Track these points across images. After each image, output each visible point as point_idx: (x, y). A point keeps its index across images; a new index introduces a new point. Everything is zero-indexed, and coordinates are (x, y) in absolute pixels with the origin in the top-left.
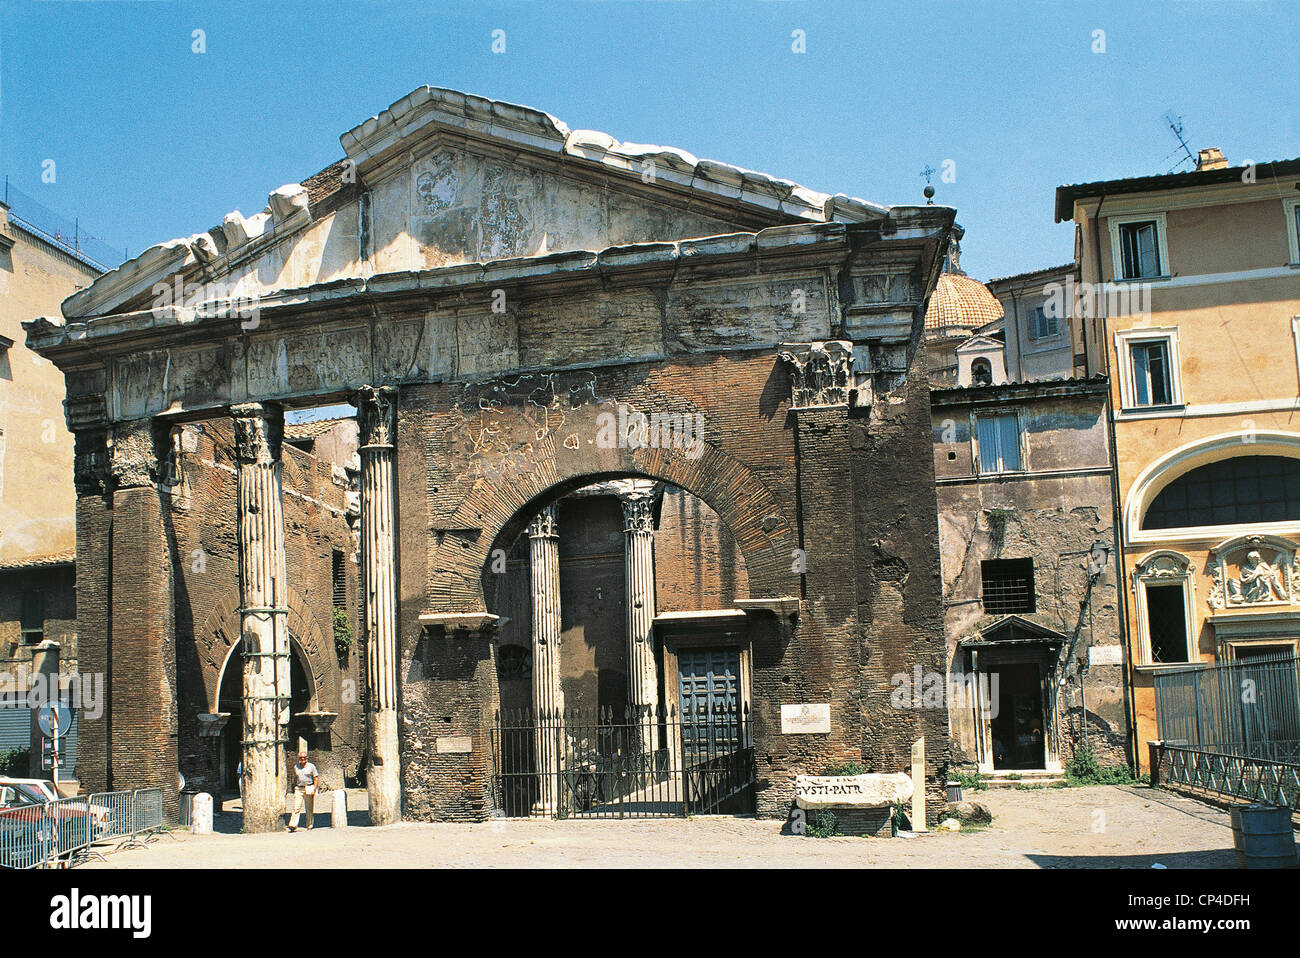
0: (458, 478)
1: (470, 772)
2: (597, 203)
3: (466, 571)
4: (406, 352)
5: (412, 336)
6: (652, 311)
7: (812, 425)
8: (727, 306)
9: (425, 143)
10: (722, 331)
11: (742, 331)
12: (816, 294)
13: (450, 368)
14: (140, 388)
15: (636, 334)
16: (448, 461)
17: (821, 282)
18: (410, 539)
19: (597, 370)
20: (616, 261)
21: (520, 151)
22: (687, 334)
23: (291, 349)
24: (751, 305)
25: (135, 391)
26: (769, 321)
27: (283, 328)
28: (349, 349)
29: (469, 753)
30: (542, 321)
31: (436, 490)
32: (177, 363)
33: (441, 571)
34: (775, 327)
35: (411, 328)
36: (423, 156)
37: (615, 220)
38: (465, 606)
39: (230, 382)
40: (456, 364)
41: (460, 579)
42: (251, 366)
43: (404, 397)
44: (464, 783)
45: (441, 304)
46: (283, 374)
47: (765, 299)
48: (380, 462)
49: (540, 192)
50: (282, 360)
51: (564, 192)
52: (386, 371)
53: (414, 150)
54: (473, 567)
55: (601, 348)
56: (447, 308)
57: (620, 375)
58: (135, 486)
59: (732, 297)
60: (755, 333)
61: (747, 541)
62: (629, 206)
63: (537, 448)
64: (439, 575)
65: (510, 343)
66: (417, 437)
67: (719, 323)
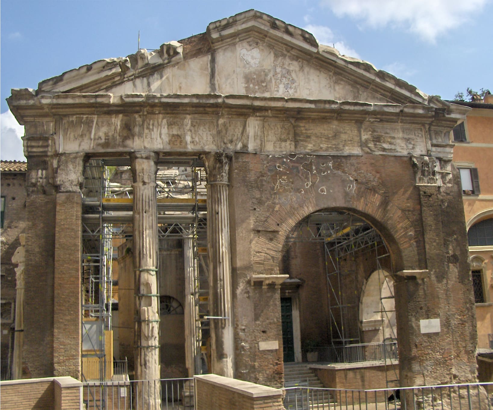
0: (266, 204)
1: (278, 360)
2: (328, 78)
3: (272, 253)
4: (236, 135)
5: (239, 127)
6: (356, 132)
7: (425, 192)
8: (387, 135)
9: (245, 34)
10: (386, 146)
11: (393, 147)
12: (420, 135)
13: (260, 146)
14: (76, 136)
15: (349, 142)
16: (261, 194)
17: (421, 130)
18: (241, 235)
19: (333, 157)
20: (347, 107)
21: (292, 48)
22: (371, 145)
23: (170, 125)
24: (396, 136)
25: (72, 136)
26: (403, 144)
27: (168, 113)
28: (204, 130)
29: (276, 350)
30: (306, 130)
31: (255, 209)
32: (100, 124)
33: (259, 252)
34: (405, 147)
35: (239, 123)
36: (243, 40)
37: (337, 88)
38: (270, 271)
39: (133, 139)
40: (263, 144)
41: (269, 257)
42: (146, 131)
43: (237, 158)
44: (274, 366)
45: (258, 114)
46: (166, 138)
47: (401, 135)
48: (223, 192)
49: (302, 68)
50: (165, 131)
51: (312, 71)
52: (225, 143)
53: (240, 36)
54: (276, 251)
55: (334, 146)
56: (260, 116)
57: (344, 160)
58: (70, 192)
59: (388, 131)
60: (399, 149)
61: (402, 244)
62: (342, 83)
63: (306, 192)
64: (258, 254)
65: (290, 138)
66: (244, 181)
67: (384, 142)
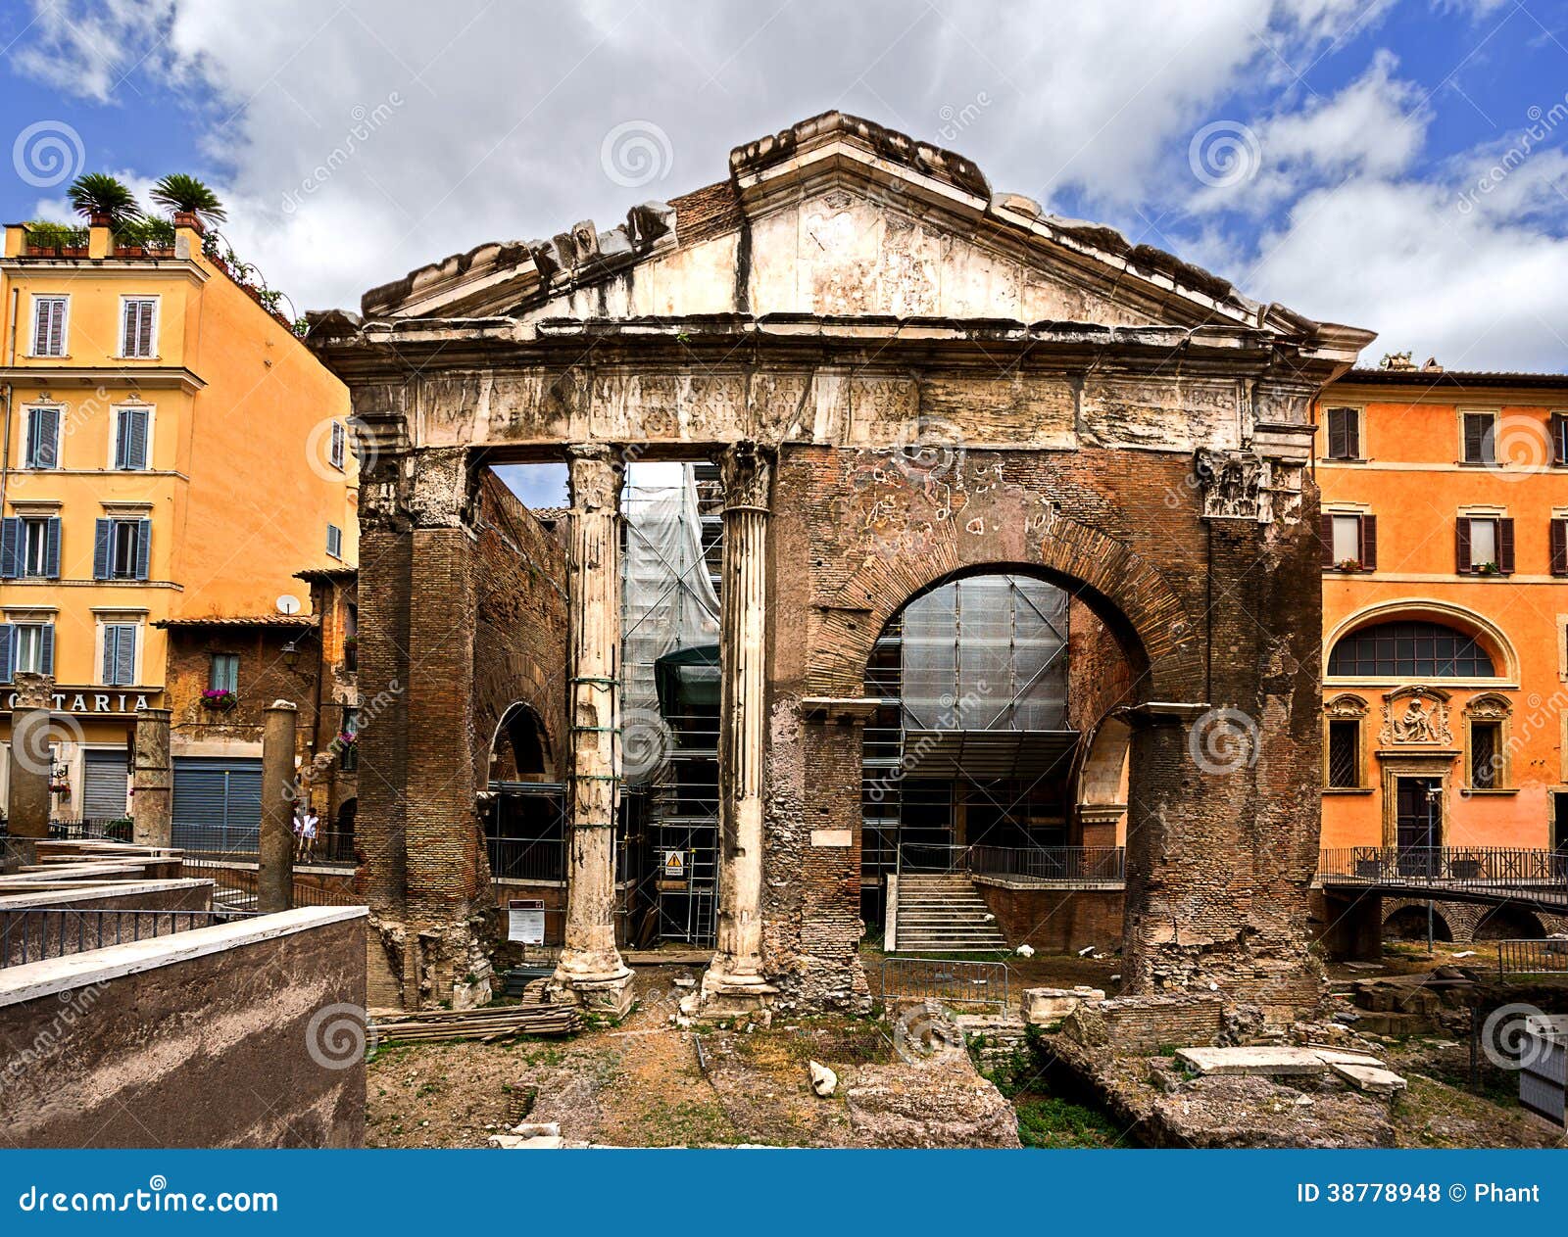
0: (845, 554)
1: (850, 867)
2: (1011, 276)
3: (853, 654)
4: (787, 408)
5: (796, 391)
6: (1065, 398)
7: (1224, 534)
8: (1143, 404)
9: (819, 179)
10: (1137, 429)
11: (1156, 431)
12: (1229, 405)
13: (839, 431)
14: (452, 413)
15: (1049, 421)
16: (836, 533)
17: (1233, 393)
18: (787, 615)
19: (1005, 453)
21: (930, 206)
22: (1102, 427)
23: (646, 388)
24: (1166, 408)
25: (443, 413)
26: (1181, 424)
27: (641, 363)
28: (719, 397)
29: (847, 848)
30: (948, 394)
31: (820, 564)
32: (499, 388)
33: (823, 652)
34: (1187, 432)
35: (795, 382)
36: (815, 194)
37: (1030, 294)
38: (847, 690)
39: (569, 418)
40: (847, 427)
41: (844, 662)
42: (596, 402)
43: (786, 457)
44: (840, 878)
45: (837, 360)
46: (638, 418)
47: (1179, 403)
48: (753, 527)
49: (948, 258)
50: (634, 401)
51: (975, 259)
52: (763, 426)
53: (807, 184)
54: (859, 651)
55: (1011, 430)
56: (842, 365)
57: (1031, 462)
58: (440, 525)
59: (1147, 395)
60: (1169, 436)
61: (1154, 645)
62: (1044, 285)
63: (937, 529)
64: (821, 656)
65: (910, 412)
66: (799, 504)
67: (1134, 420)
